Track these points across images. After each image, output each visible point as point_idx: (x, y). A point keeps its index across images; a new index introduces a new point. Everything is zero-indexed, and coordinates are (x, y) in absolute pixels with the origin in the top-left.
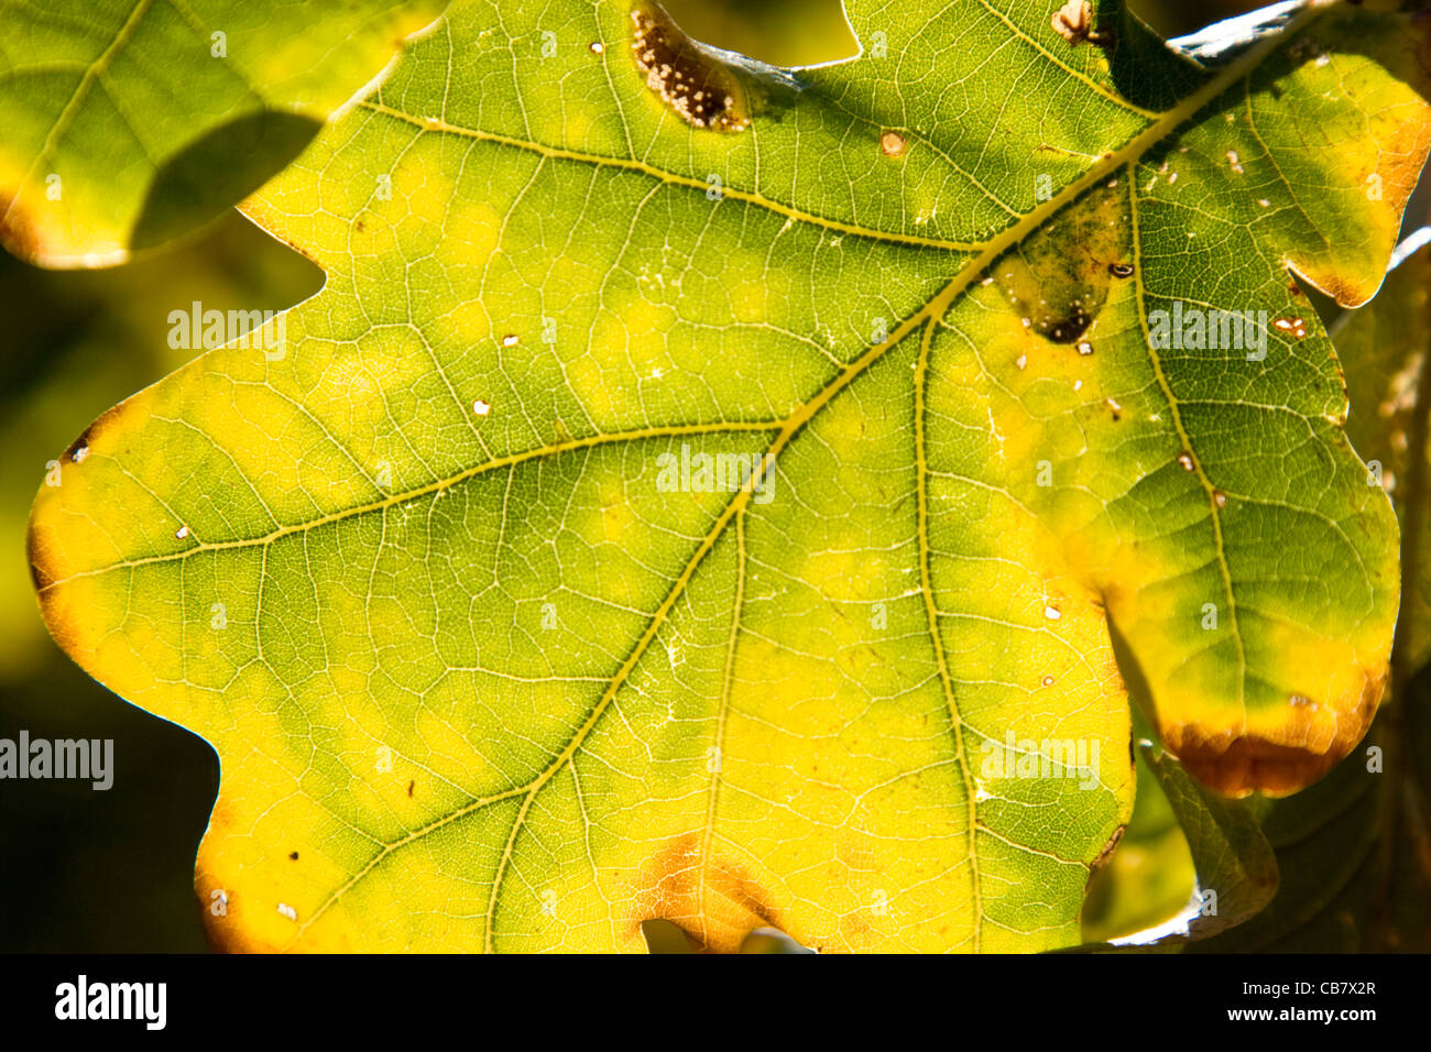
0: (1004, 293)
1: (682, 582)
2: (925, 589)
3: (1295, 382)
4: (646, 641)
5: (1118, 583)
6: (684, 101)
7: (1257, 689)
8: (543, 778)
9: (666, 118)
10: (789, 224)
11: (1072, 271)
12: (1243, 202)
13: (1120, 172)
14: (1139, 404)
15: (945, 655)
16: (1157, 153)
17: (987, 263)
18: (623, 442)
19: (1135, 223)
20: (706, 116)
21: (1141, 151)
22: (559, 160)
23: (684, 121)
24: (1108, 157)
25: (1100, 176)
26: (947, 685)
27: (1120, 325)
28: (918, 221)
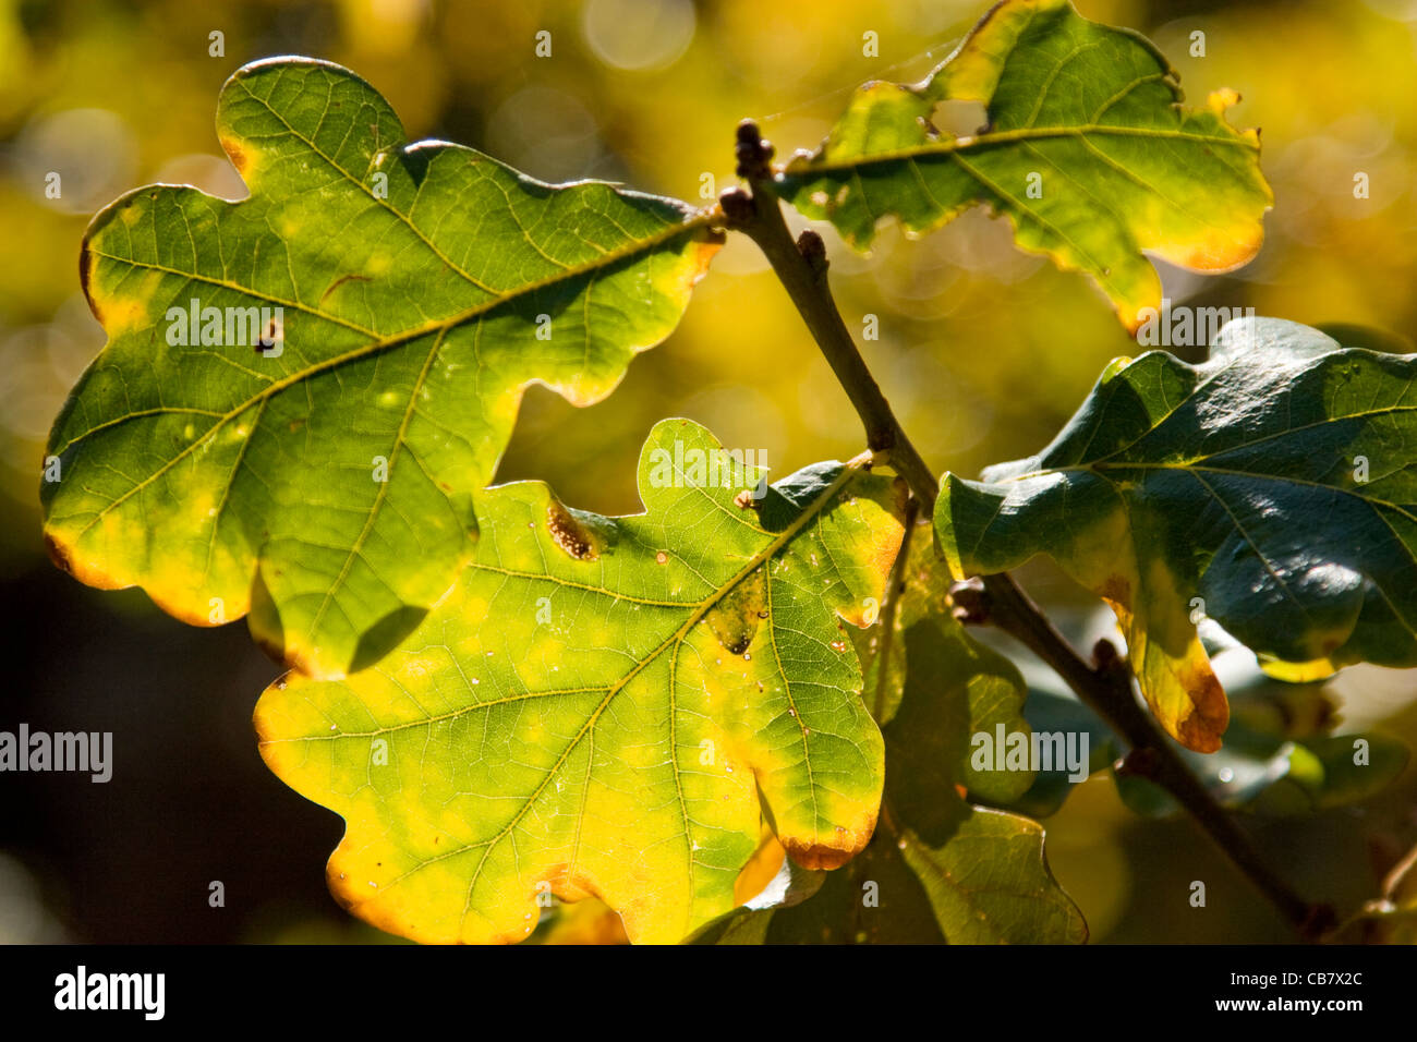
0: (711, 628)
1: (564, 756)
2: (673, 760)
3: (841, 674)
4: (547, 780)
5: (762, 768)
6: (570, 548)
7: (822, 822)
8: (498, 838)
9: (562, 556)
10: (616, 601)
11: (742, 618)
12: (818, 581)
13: (762, 564)
14: (772, 683)
15: (682, 789)
16: (779, 553)
17: (703, 612)
18: (539, 697)
19: (769, 590)
20: (580, 554)
21: (772, 553)
22: (514, 576)
23: (570, 556)
24: (757, 557)
25: (753, 567)
26: (682, 802)
27: (763, 643)
28: (673, 594)
